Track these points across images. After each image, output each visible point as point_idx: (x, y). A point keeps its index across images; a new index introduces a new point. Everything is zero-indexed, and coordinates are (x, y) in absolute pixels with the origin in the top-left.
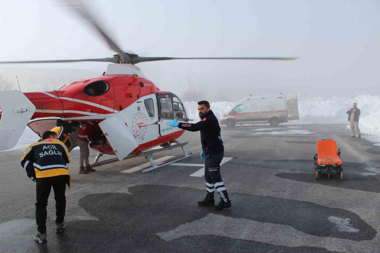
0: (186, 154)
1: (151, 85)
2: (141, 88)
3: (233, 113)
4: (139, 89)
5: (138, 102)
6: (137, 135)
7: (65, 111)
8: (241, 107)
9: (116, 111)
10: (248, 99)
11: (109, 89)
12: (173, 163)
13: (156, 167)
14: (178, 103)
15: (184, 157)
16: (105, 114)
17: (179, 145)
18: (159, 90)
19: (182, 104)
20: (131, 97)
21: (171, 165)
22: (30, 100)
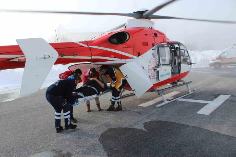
0: (190, 90)
1: (163, 36)
2: (156, 38)
3: (220, 58)
4: (154, 38)
5: (153, 49)
6: (152, 76)
7: (93, 57)
8: (226, 54)
9: (135, 57)
10: (232, 48)
11: (129, 39)
12: (179, 99)
13: (167, 102)
14: (184, 50)
15: (188, 93)
16: (126, 59)
17: (184, 84)
18: (169, 40)
19: (187, 51)
20: (147, 45)
21: (179, 100)
22: (55, 49)
